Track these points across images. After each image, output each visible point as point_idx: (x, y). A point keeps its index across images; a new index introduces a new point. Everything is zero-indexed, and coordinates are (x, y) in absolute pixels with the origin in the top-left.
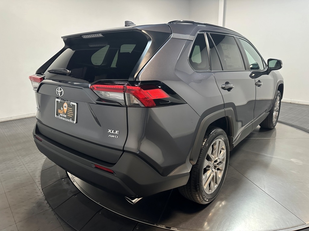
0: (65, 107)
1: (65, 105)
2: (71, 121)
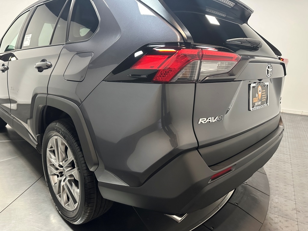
0: (260, 91)
1: (260, 88)
2: (265, 105)
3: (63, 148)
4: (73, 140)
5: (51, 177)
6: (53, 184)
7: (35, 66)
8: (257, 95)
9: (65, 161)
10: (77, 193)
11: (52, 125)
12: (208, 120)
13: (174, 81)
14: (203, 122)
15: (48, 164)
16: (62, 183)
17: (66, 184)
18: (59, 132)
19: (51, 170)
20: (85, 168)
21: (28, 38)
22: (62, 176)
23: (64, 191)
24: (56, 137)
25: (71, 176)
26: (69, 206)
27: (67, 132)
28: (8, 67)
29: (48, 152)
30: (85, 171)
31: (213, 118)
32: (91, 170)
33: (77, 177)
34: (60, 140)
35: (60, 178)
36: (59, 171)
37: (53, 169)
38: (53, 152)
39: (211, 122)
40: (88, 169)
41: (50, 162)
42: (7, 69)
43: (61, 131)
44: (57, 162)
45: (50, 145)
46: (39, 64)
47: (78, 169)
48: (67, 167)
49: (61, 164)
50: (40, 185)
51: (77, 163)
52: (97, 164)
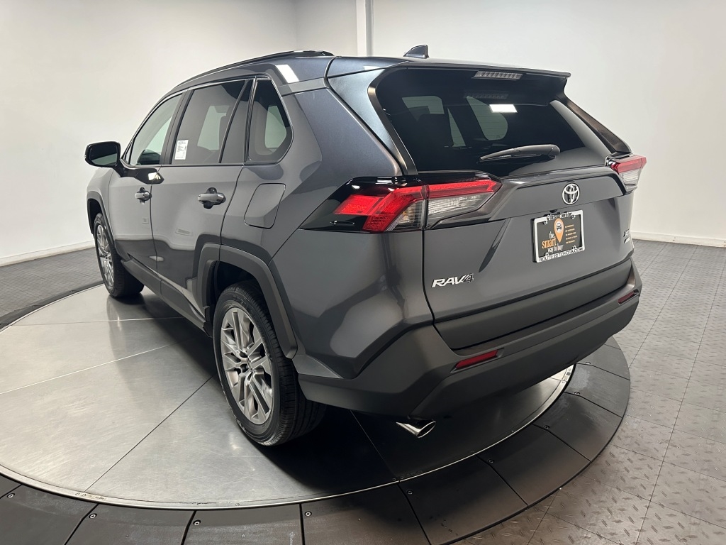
0: (559, 228)
1: (559, 223)
2: (575, 250)
3: (247, 326)
4: (261, 314)
5: (228, 374)
6: (231, 385)
7: (199, 198)
8: (552, 236)
9: (251, 347)
10: (269, 394)
11: (229, 291)
12: (448, 282)
13: (390, 229)
14: (439, 284)
15: (224, 354)
16: (247, 382)
17: (252, 383)
18: (240, 302)
19: (229, 363)
20: (279, 355)
21: (182, 145)
22: (245, 371)
23: (250, 394)
24: (235, 310)
25: (260, 369)
26: (257, 418)
27: (252, 301)
28: (150, 194)
29: (223, 334)
30: (280, 360)
31: (456, 278)
32: (288, 356)
33: (269, 370)
34: (242, 314)
35: (242, 374)
36: (240, 363)
37: (231, 360)
38: (232, 333)
39: (453, 283)
40: (283, 356)
41: (227, 349)
42: (150, 197)
43: (243, 299)
44: (237, 349)
45: (225, 322)
46: (204, 196)
47: (270, 357)
48: (254, 356)
49: (244, 351)
50: (209, 390)
51: (267, 347)
52: (295, 348)
